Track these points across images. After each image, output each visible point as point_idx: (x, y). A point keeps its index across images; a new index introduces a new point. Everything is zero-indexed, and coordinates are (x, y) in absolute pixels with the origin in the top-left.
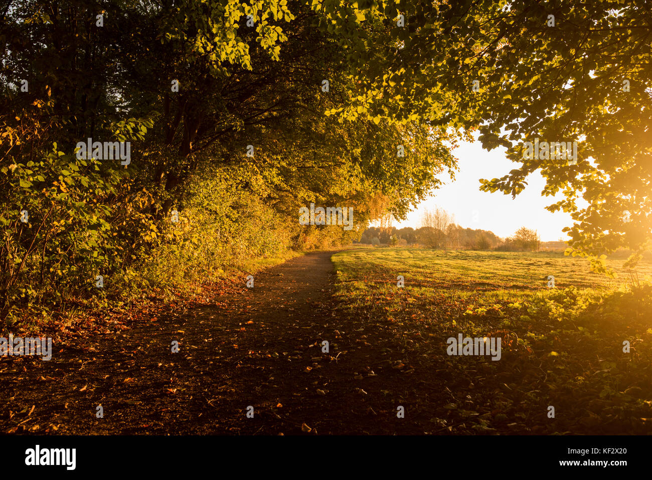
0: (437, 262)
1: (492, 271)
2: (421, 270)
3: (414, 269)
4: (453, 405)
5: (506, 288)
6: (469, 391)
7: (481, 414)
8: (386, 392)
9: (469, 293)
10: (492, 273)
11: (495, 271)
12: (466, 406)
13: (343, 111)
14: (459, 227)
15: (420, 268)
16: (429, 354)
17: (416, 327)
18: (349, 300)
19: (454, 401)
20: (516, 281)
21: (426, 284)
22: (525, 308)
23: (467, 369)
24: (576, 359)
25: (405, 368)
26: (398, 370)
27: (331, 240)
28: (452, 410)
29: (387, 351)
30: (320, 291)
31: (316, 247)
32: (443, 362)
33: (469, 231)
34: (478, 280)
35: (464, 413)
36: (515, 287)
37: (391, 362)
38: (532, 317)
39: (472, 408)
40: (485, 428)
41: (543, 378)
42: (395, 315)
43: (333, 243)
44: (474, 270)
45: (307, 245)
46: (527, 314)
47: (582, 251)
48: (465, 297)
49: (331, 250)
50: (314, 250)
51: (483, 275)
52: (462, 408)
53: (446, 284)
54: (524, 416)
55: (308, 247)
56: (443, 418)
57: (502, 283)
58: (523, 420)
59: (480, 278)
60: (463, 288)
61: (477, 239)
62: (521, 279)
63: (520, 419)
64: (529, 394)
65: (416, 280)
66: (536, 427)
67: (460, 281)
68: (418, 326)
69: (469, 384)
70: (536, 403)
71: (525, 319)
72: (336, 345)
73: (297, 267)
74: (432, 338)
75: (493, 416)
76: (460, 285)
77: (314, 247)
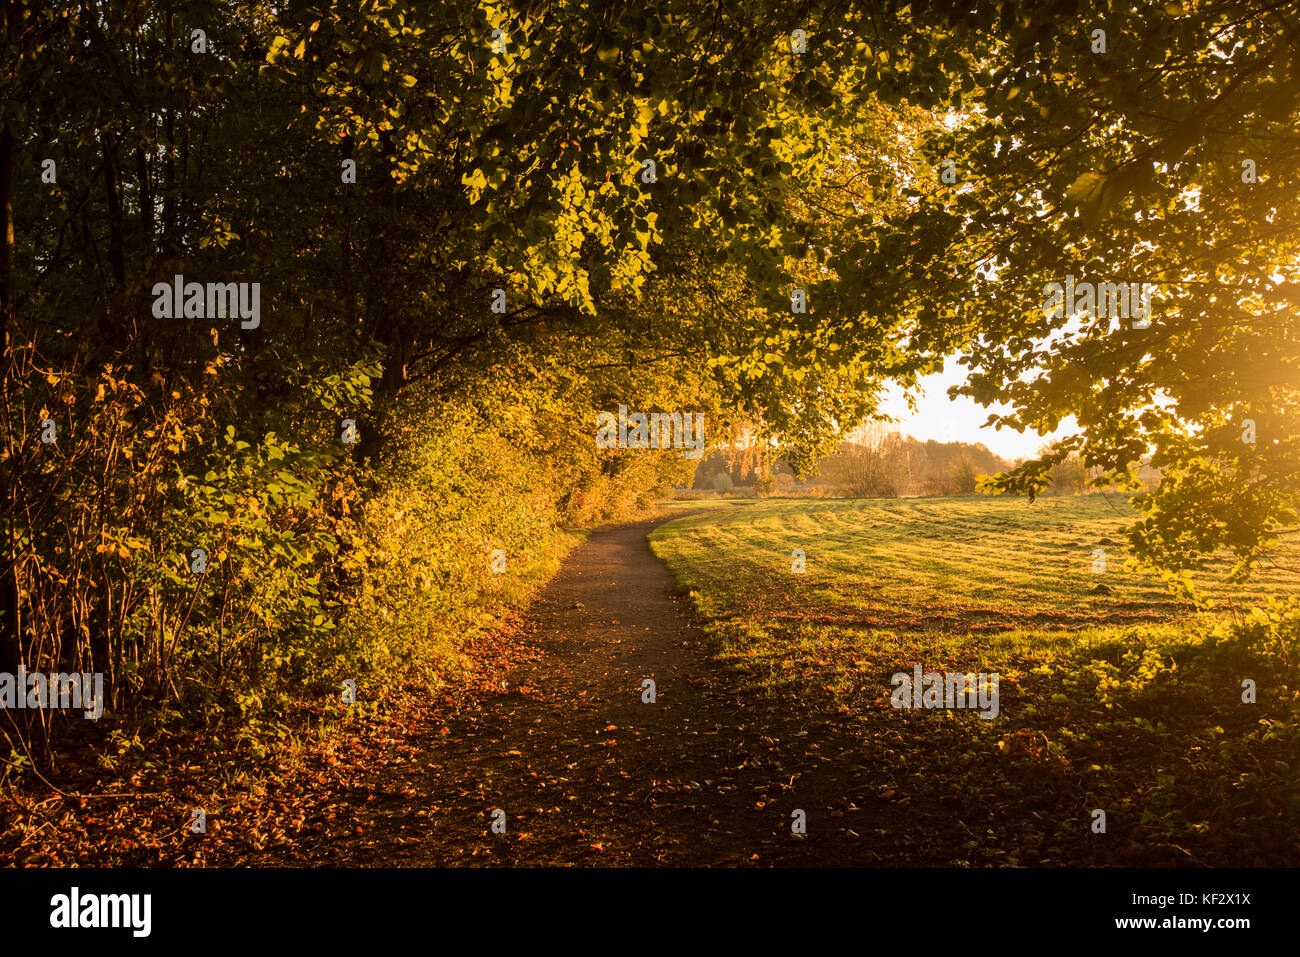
0: (881, 551)
1: (995, 573)
2: (854, 578)
3: (841, 577)
4: (973, 843)
5: (1024, 621)
6: (990, 824)
7: (1008, 852)
8: (883, 832)
9: (961, 640)
10: (996, 580)
11: (1002, 574)
12: (989, 844)
13: (740, 361)
14: (910, 438)
15: (851, 572)
16: (923, 772)
17: (889, 724)
18: (753, 668)
19: (974, 839)
20: (1043, 599)
21: (875, 619)
22: (1060, 675)
23: (981, 792)
24: (1129, 769)
25: (895, 796)
26: (887, 801)
27: (635, 496)
28: (973, 850)
29: (860, 771)
30: (681, 645)
31: (606, 516)
32: (947, 785)
33: (932, 447)
34: (970, 601)
35: (988, 852)
36: (1041, 618)
37: (873, 789)
38: (1070, 695)
39: (997, 845)
40: (1014, 866)
41: (1083, 801)
42: (848, 701)
43: (641, 504)
44: (957, 573)
45: (586, 513)
46: (1062, 689)
47: (1153, 564)
48: (954, 650)
49: (637, 519)
50: (600, 522)
51: (979, 585)
52: (984, 846)
53: (915, 616)
54: (1058, 851)
55: (589, 516)
56: (965, 859)
57: (1016, 608)
58: (1057, 855)
59: (974, 597)
60: (947, 625)
61: (953, 469)
62: (1052, 594)
63: (1054, 854)
64: (1064, 824)
65: (853, 610)
66: (1071, 863)
67: (936, 608)
68: (891, 721)
69: (987, 814)
70: (1072, 834)
71: (1060, 699)
72: (778, 763)
73: (594, 578)
74: (921, 744)
75: (1023, 853)
76: (939, 618)
77: (600, 516)
